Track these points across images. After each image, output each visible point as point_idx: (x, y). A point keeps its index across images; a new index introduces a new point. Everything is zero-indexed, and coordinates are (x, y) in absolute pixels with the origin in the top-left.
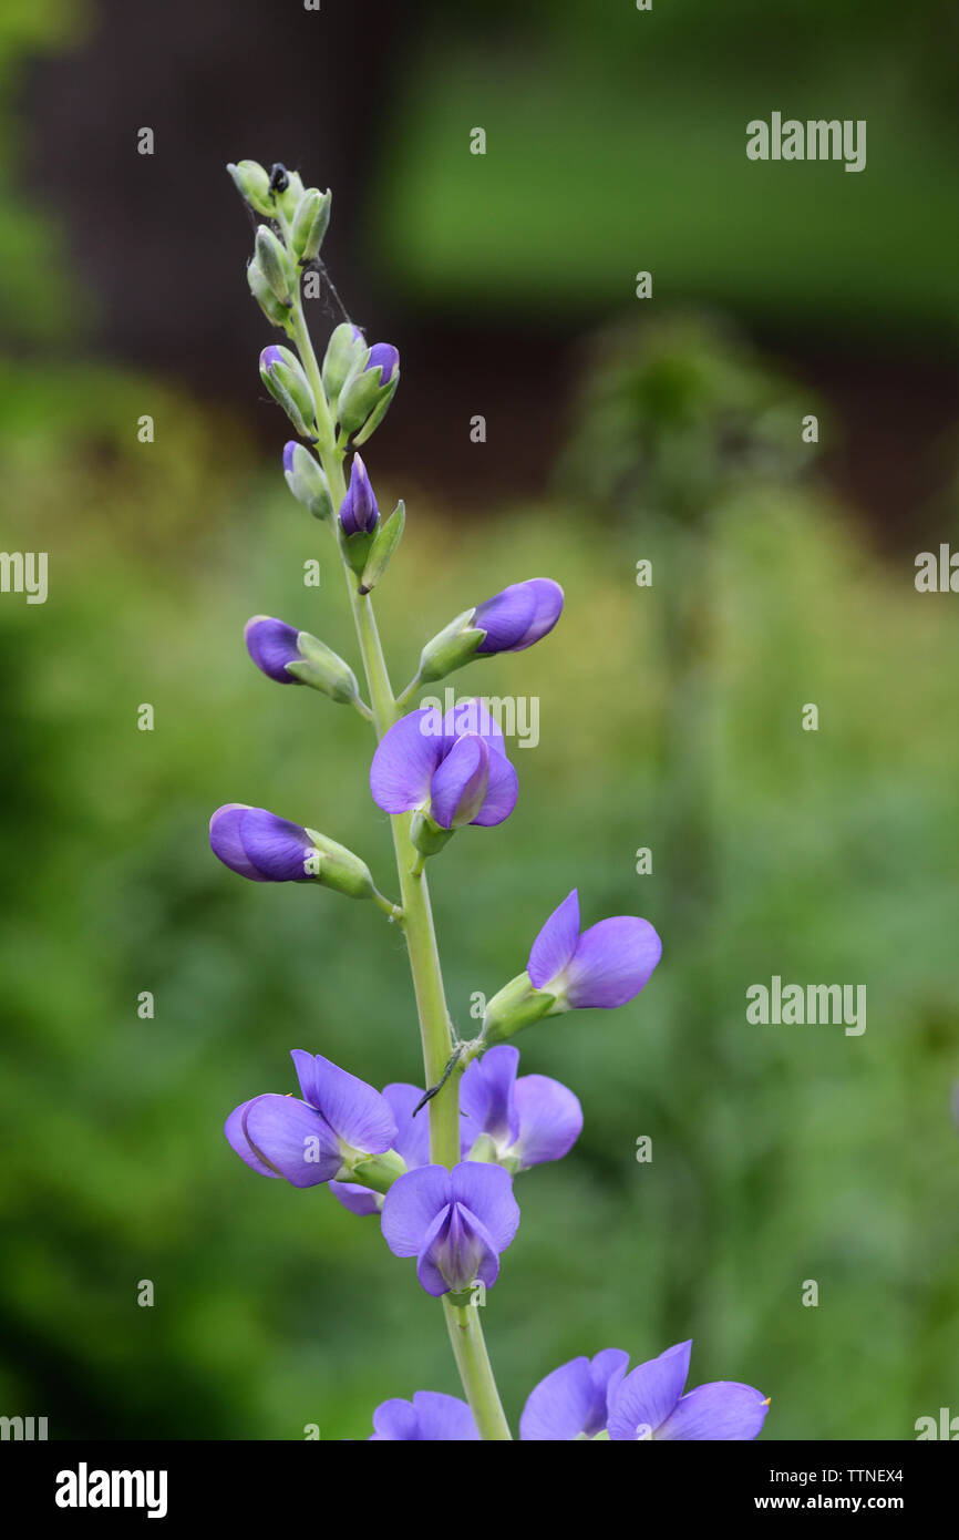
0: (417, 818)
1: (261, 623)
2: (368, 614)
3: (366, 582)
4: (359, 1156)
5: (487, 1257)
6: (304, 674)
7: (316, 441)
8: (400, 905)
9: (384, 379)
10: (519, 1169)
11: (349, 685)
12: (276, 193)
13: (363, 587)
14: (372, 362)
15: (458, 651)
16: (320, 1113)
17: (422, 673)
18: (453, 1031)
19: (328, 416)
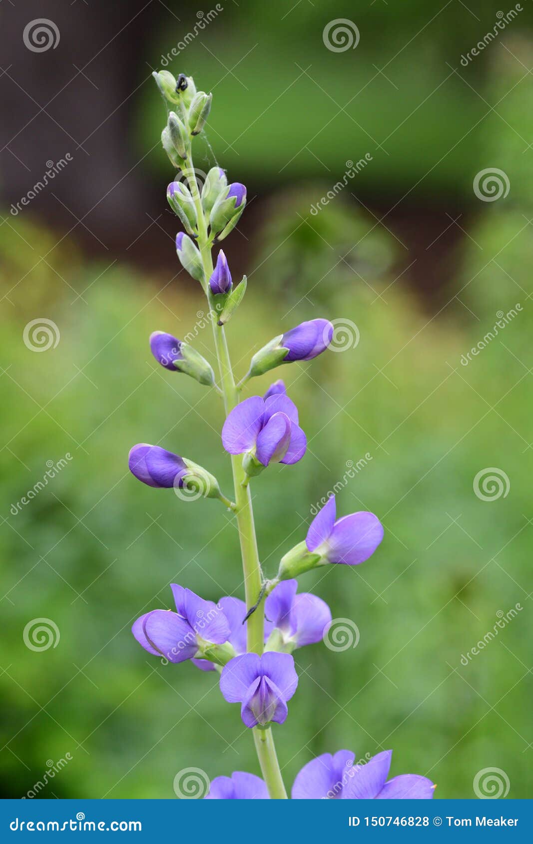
0: (248, 456)
1: (159, 336)
2: (222, 336)
3: (222, 319)
4: (208, 644)
5: (280, 705)
6: (183, 367)
7: (197, 237)
8: (234, 501)
9: (237, 204)
10: (295, 648)
11: (210, 375)
12: (180, 91)
13: (220, 322)
14: (231, 193)
15: (273, 359)
16: (187, 620)
17: (252, 371)
18: (262, 574)
19: (204, 222)
